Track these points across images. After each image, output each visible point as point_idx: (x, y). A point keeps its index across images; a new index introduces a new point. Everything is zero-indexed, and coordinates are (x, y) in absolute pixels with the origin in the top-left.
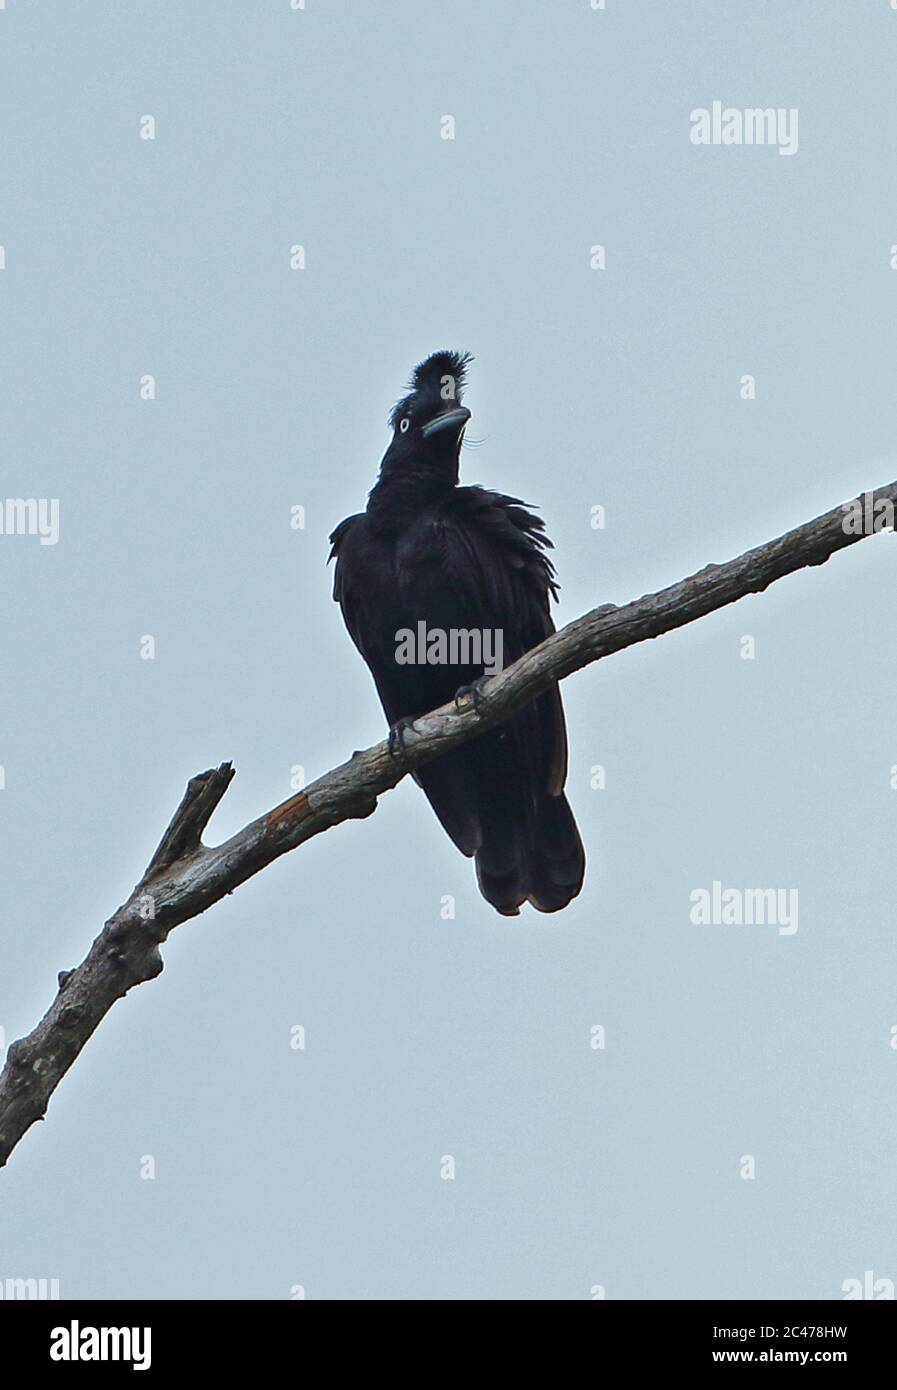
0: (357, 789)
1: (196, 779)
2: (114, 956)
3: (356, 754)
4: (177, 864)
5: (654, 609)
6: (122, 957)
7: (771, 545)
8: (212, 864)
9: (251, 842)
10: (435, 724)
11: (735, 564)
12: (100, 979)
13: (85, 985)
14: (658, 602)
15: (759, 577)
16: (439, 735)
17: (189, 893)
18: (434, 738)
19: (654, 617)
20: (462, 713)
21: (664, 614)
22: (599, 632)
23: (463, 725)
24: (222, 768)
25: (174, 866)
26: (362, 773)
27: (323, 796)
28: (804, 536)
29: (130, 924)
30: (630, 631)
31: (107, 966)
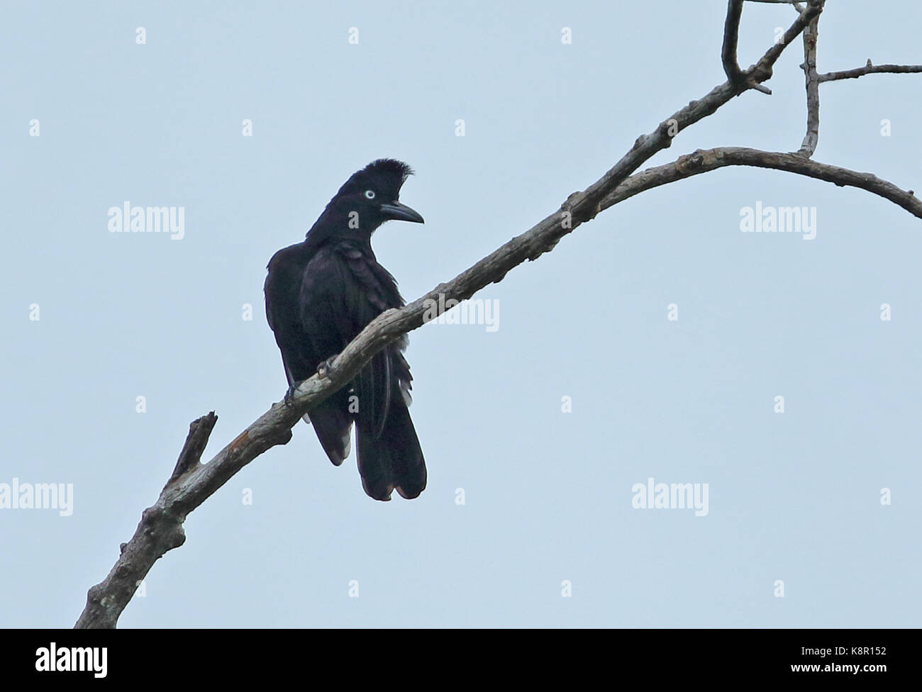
0: (272, 427)
1: (194, 422)
2: (148, 533)
3: (274, 404)
4: (184, 475)
5: (410, 312)
6: (152, 533)
7: (467, 271)
8: (200, 474)
9: (220, 461)
10: (313, 384)
11: (450, 283)
12: (141, 547)
13: (132, 551)
14: (412, 308)
15: (462, 291)
16: (311, 393)
17: (188, 493)
18: (308, 395)
19: (410, 317)
20: (322, 378)
21: (415, 315)
22: (384, 327)
23: (323, 386)
24: (209, 415)
25: (182, 477)
26: (274, 417)
27: (256, 431)
28: (483, 265)
29: (156, 513)
30: (399, 325)
31: (145, 539)
